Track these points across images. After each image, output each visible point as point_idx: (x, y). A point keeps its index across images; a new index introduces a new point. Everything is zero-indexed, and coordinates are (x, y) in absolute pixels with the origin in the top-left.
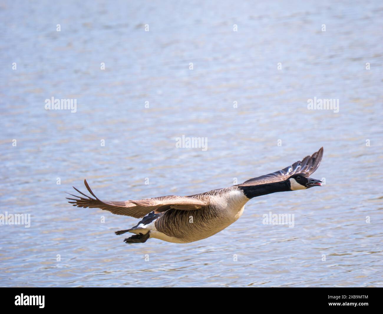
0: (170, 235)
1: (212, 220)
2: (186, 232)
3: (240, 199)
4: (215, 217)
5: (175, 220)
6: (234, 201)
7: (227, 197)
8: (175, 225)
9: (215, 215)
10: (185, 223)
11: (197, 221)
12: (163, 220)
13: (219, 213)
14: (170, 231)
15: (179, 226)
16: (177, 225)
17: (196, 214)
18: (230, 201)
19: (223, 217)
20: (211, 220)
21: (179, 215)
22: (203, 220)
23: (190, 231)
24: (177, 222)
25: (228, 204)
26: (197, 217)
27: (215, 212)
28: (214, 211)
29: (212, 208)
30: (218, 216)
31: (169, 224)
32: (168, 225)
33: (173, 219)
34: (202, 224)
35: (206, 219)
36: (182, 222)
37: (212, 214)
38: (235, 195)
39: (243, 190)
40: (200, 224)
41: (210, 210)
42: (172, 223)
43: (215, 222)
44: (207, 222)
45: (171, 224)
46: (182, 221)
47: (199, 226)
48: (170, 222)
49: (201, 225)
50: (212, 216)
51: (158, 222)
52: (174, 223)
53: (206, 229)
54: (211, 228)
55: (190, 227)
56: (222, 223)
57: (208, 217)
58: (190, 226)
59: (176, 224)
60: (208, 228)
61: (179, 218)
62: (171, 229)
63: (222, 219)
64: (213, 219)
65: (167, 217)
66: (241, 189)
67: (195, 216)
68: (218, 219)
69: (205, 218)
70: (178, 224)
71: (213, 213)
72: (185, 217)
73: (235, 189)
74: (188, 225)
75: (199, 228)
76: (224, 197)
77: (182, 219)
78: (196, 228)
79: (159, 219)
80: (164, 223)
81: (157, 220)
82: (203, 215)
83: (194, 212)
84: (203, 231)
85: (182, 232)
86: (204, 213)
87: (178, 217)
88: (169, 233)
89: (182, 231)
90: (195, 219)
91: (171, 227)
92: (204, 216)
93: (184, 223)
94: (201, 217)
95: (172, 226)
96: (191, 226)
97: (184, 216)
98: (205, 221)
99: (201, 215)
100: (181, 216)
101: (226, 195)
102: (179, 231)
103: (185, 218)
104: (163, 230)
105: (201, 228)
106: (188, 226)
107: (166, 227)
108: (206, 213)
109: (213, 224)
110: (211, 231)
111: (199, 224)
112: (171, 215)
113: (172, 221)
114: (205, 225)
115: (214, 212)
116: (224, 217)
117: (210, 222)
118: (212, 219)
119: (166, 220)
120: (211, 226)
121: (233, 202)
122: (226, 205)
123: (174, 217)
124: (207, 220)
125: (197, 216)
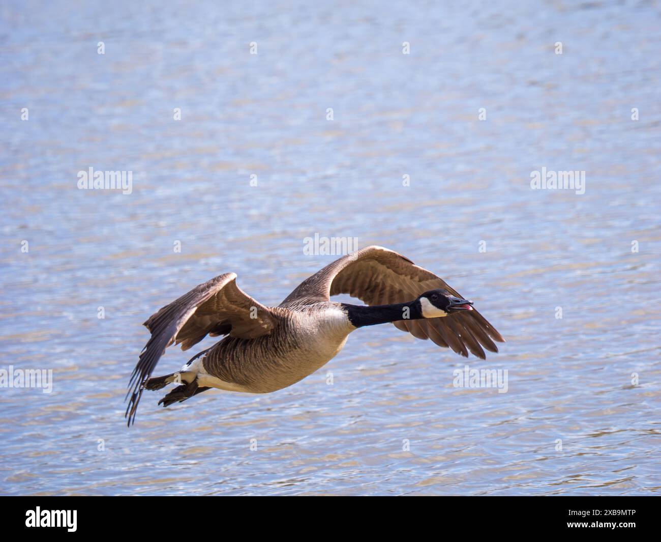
0: (228, 380)
1: (291, 354)
2: (252, 376)
3: (341, 324)
4: (295, 348)
5: (235, 354)
6: (330, 327)
7: (321, 317)
8: (234, 363)
9: (295, 345)
10: (250, 359)
11: (267, 356)
12: (216, 354)
13: (302, 341)
14: (227, 373)
15: (240, 364)
16: (237, 362)
17: (265, 346)
18: (324, 325)
19: (307, 349)
20: (289, 353)
21: (241, 346)
22: (276, 353)
23: (259, 373)
24: (236, 357)
25: (319, 330)
26: (268, 350)
27: (295, 340)
28: (294, 337)
29: (291, 332)
30: (299, 347)
31: (225, 361)
32: (222, 364)
33: (231, 353)
34: (275, 360)
35: (281, 351)
36: (245, 359)
37: (290, 342)
38: (334, 317)
39: (347, 312)
40: (272, 362)
41: (288, 336)
42: (229, 360)
43: (297, 357)
44: (284, 358)
45: (228, 362)
46: (244, 356)
47: (271, 364)
48: (226, 358)
49: (274, 362)
50: (290, 346)
51: (209, 358)
52: (233, 359)
53: (283, 369)
54: (291, 367)
55: (258, 366)
56: (308, 360)
57: (284, 348)
58: (257, 364)
59: (235, 361)
60: (287, 368)
61: (240, 349)
62: (228, 369)
63: (306, 353)
64: (292, 352)
65: (221, 349)
66: (345, 309)
67: (265, 349)
68: (300, 352)
69: (279, 351)
70: (239, 361)
71: (292, 341)
72: (249, 349)
73: (336, 306)
74: (254, 363)
75: (273, 369)
76: (315, 317)
77: (244, 353)
78: (267, 367)
79: (210, 354)
80: (217, 360)
81: (207, 354)
82: (276, 345)
83: (262, 343)
84: (278, 371)
85: (245, 375)
86: (277, 342)
87: (238, 350)
88: (226, 375)
89: (246, 373)
90: (264, 353)
91: (227, 366)
92: (278, 347)
93: (248, 359)
94: (273, 349)
95: (229, 364)
96: (259, 364)
97: (248, 347)
98: (280, 355)
99: (274, 346)
100: (243, 347)
101: (319, 314)
102: (241, 373)
103: (249, 351)
104: (216, 372)
105: (276, 368)
106: (254, 365)
107: (221, 366)
108: (281, 342)
109: (293, 360)
110: (292, 372)
111: (270, 361)
112: (228, 346)
113: (229, 355)
114: (281, 362)
115: (293, 339)
116: (310, 350)
117: (289, 357)
118: (290, 351)
119: (219, 356)
120: (290, 365)
121: (328, 328)
122: (315, 331)
123: (232, 350)
124: (283, 354)
125: (267, 348)
